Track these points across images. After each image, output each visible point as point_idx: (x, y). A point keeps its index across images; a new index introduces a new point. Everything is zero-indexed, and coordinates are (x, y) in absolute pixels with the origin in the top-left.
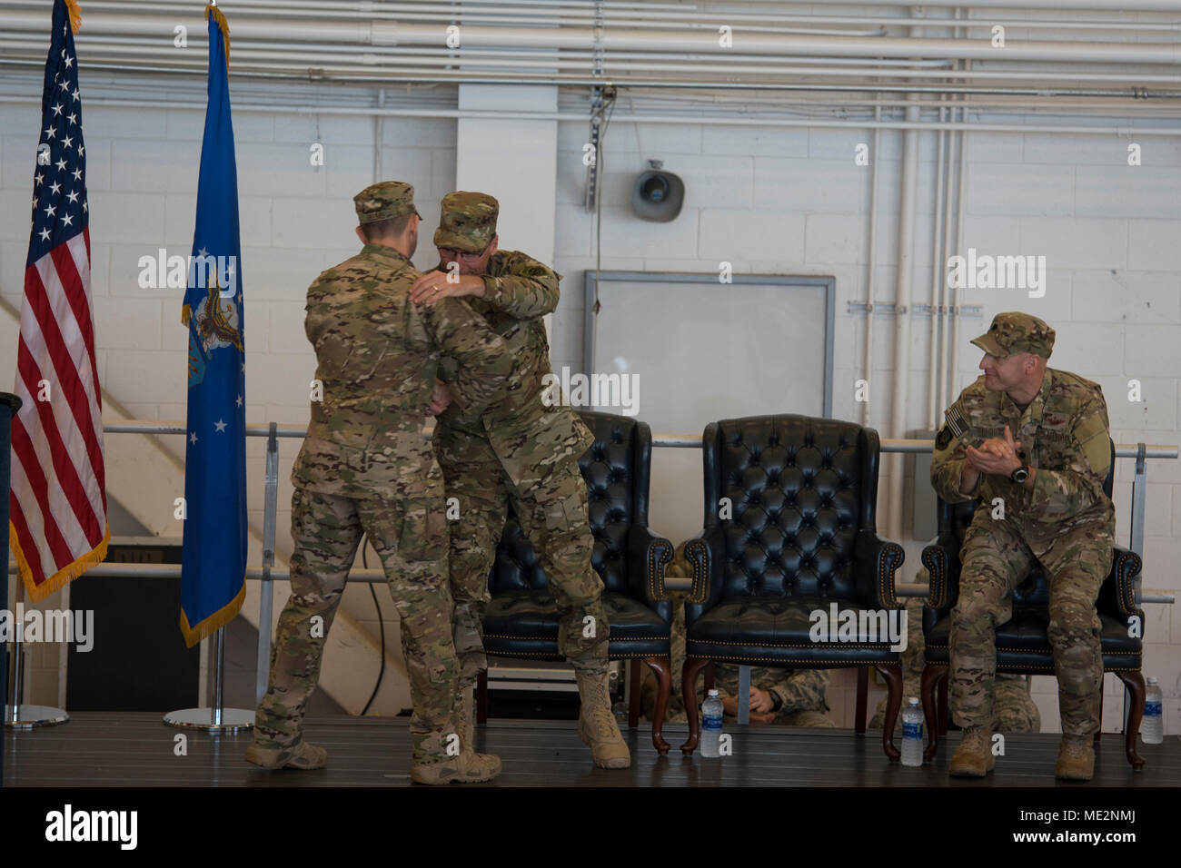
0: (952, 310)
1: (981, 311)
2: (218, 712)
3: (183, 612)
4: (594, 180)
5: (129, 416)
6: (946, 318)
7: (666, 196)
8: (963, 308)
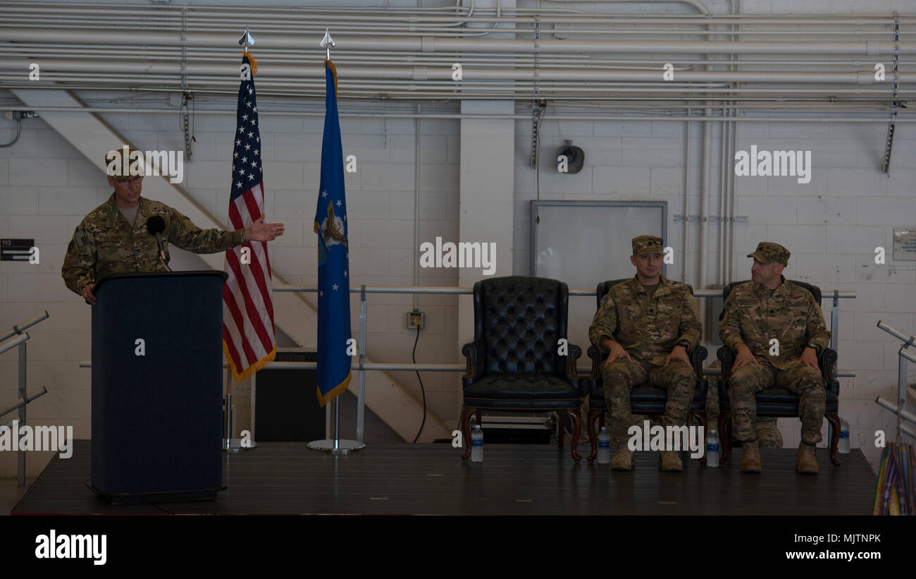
0: (731, 219)
1: (747, 219)
2: (337, 441)
3: (318, 389)
4: (535, 151)
5: (285, 282)
6: (728, 223)
7: (574, 159)
8: (738, 217)
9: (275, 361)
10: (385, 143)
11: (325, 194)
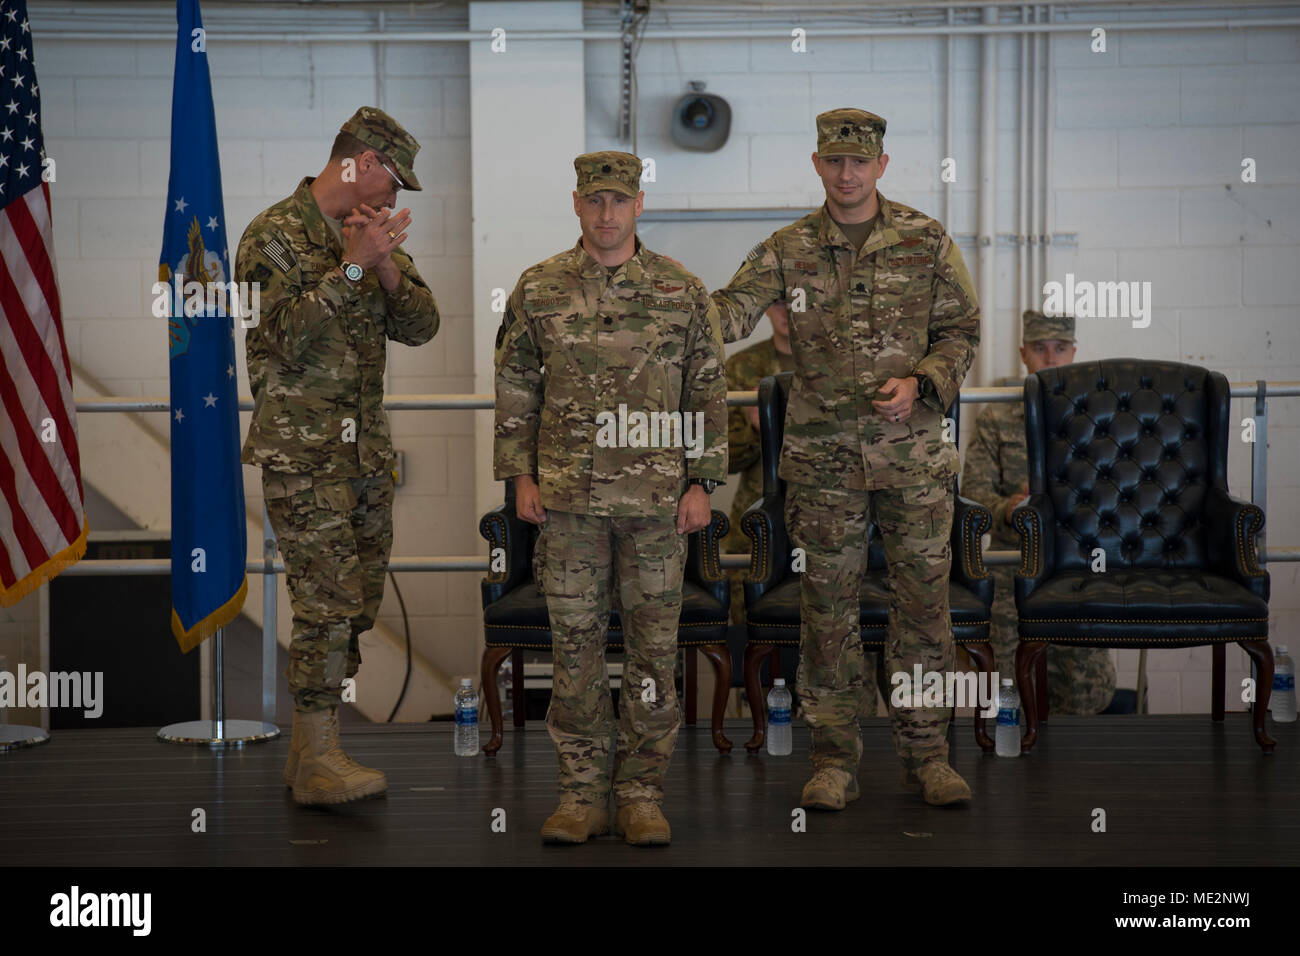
0: (1043, 238)
1: (1075, 239)
2: (219, 724)
3: (174, 613)
4: (627, 107)
5: (106, 392)
6: (1036, 249)
7: (711, 123)
8: (1056, 235)
9: (85, 558)
10: (312, 96)
11: (181, 205)
